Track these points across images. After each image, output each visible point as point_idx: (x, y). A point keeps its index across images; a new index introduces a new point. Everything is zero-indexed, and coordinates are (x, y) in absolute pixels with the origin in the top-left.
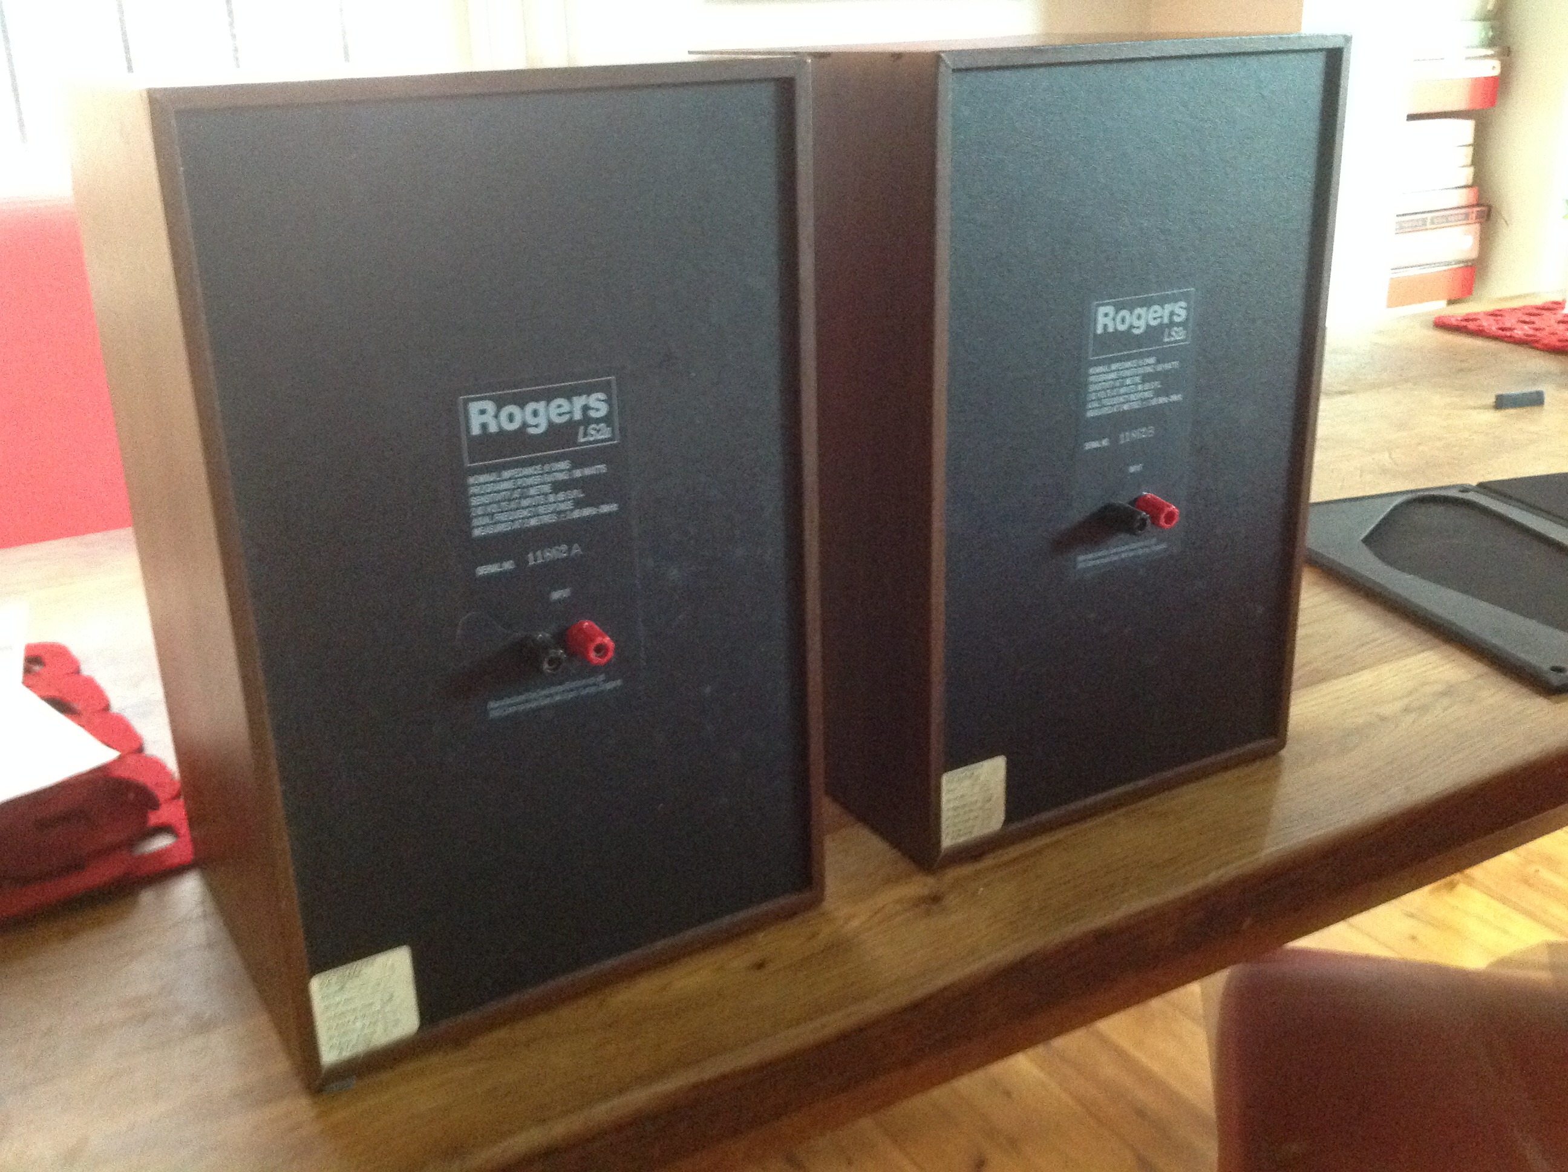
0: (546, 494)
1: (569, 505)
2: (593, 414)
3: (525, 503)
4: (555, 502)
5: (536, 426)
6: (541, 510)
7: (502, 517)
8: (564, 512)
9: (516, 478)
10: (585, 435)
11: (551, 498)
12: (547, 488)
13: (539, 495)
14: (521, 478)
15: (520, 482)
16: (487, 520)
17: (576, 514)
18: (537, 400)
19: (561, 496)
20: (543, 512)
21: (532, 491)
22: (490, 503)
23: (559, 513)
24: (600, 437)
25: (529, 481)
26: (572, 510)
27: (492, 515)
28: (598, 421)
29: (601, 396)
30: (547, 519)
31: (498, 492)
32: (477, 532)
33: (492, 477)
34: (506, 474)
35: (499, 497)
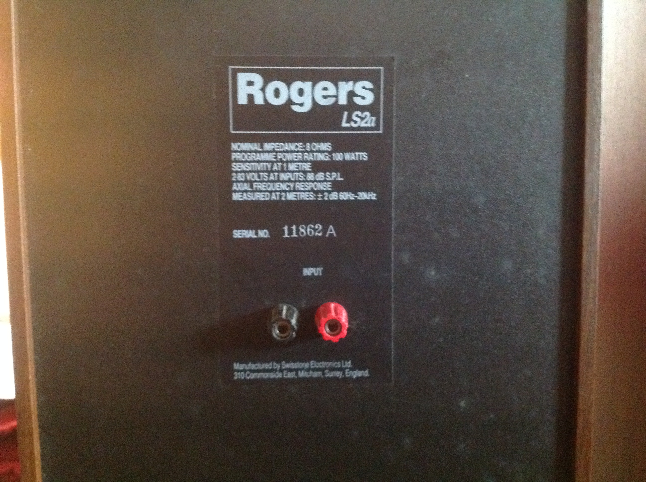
0: (305, 172)
1: (328, 186)
2: (358, 101)
3: (284, 176)
4: (313, 182)
5: (301, 105)
6: (299, 186)
7: (261, 186)
8: (322, 192)
9: (277, 152)
10: (349, 120)
11: (310, 176)
12: (307, 167)
13: (299, 172)
14: (281, 152)
15: (280, 156)
16: (246, 187)
17: (334, 196)
18: (303, 80)
19: (320, 176)
20: (302, 189)
21: (292, 167)
22: (251, 172)
23: (316, 192)
24: (363, 125)
25: (289, 157)
26: (329, 192)
27: (251, 183)
28: (362, 109)
29: (369, 85)
30: (304, 196)
31: (259, 162)
32: (236, 197)
33: (256, 147)
34: (268, 146)
35: (259, 167)
